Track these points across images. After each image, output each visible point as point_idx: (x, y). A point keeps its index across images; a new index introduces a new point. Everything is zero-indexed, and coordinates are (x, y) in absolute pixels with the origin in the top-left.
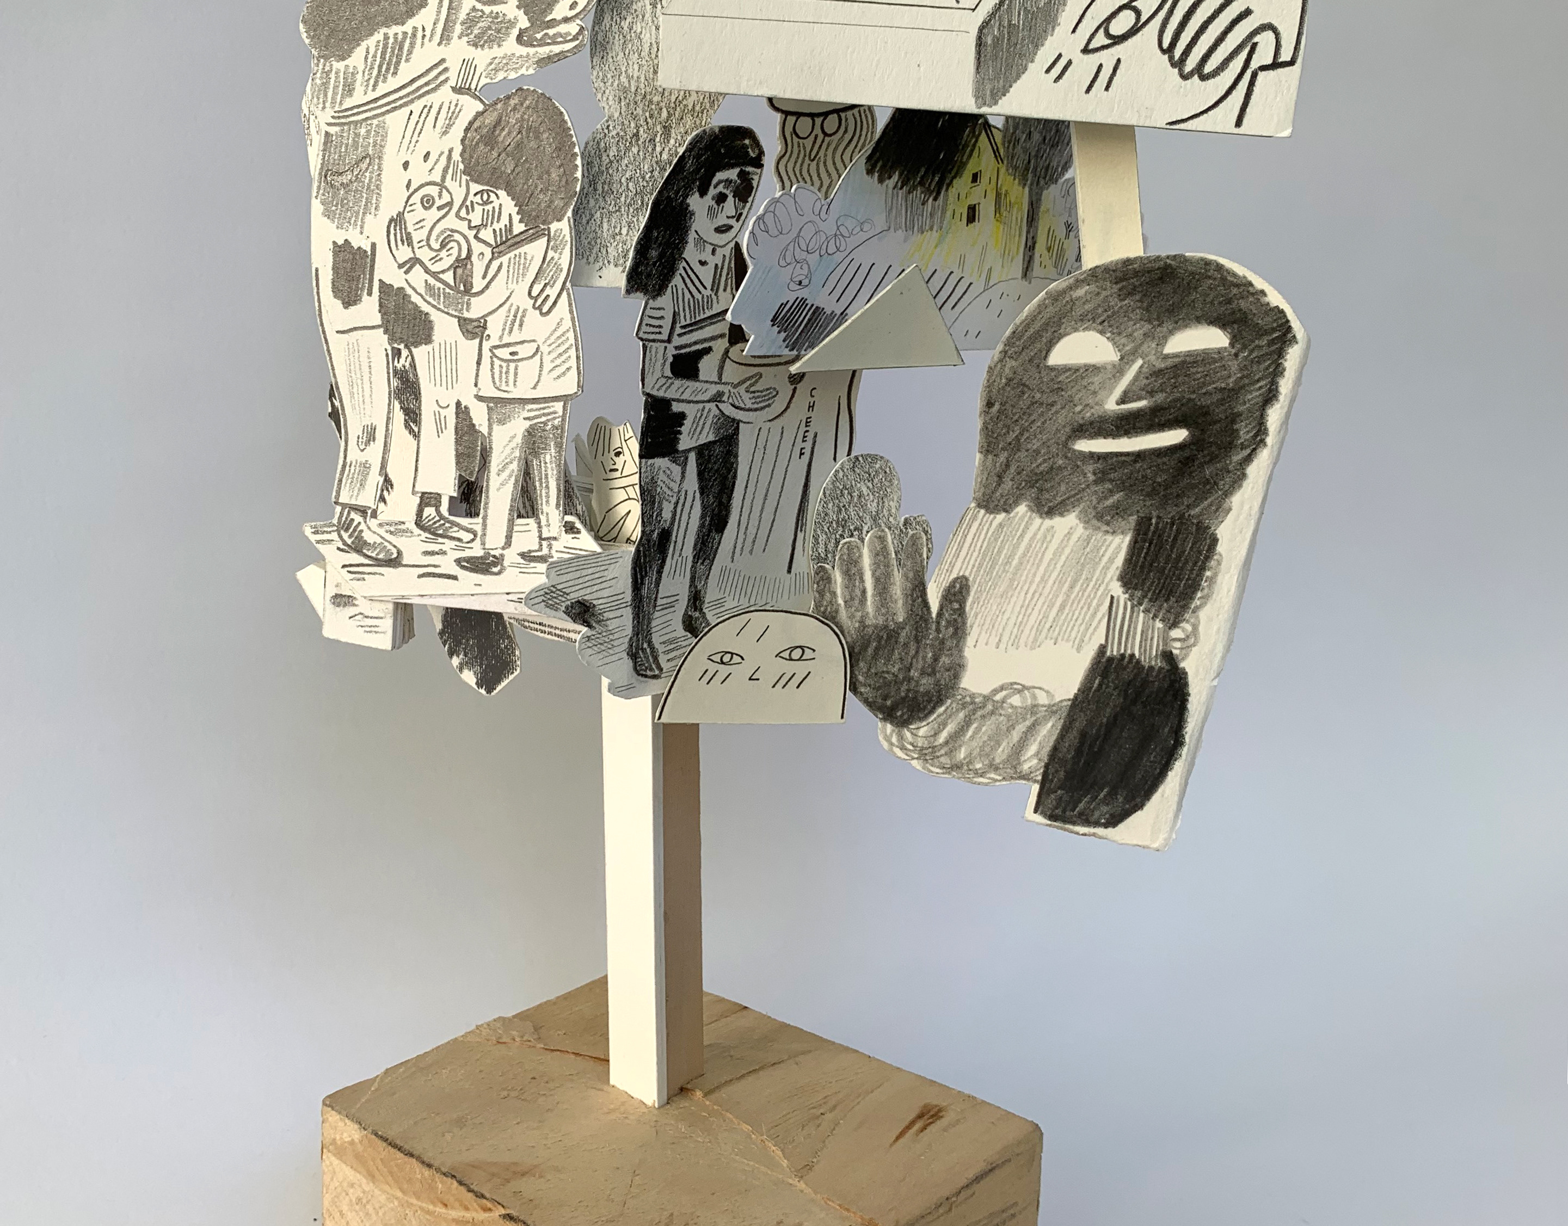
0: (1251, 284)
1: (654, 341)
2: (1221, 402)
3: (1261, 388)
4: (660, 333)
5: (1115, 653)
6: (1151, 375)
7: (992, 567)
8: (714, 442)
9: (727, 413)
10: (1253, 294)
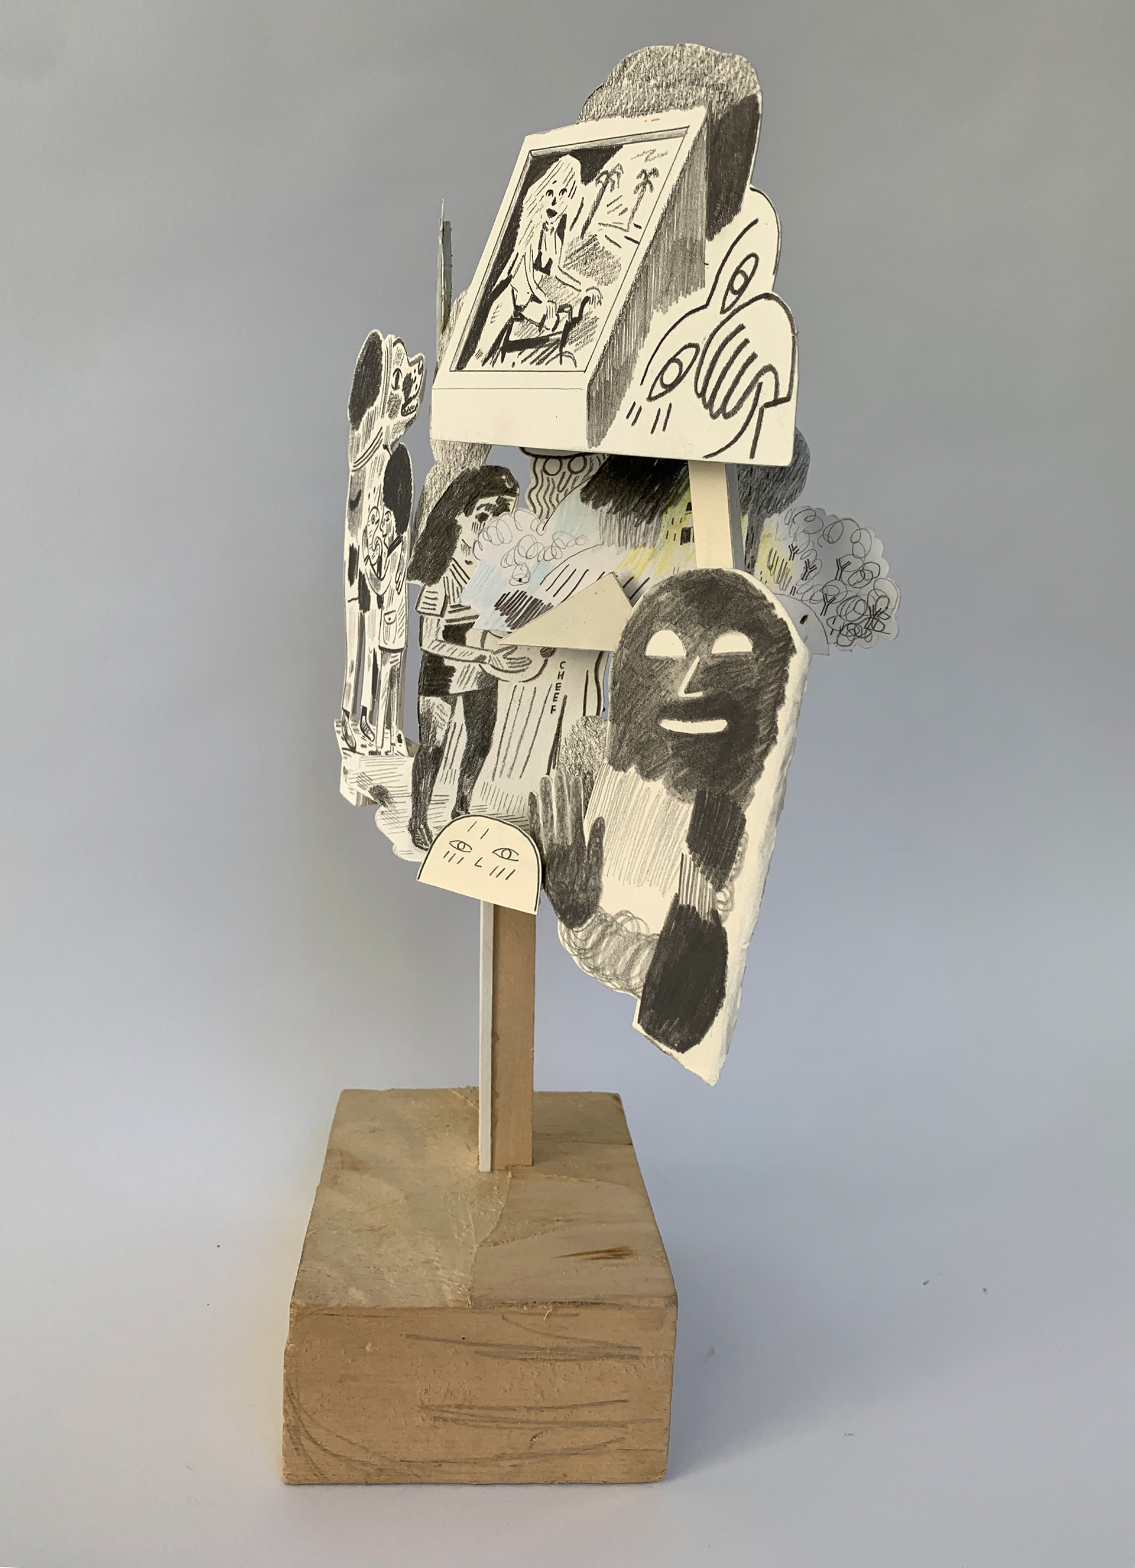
0: (764, 598)
1: (430, 614)
2: (748, 700)
3: (773, 690)
4: (434, 609)
5: (684, 903)
6: (705, 671)
7: (617, 814)
8: (478, 691)
9: (488, 672)
10: (766, 606)
